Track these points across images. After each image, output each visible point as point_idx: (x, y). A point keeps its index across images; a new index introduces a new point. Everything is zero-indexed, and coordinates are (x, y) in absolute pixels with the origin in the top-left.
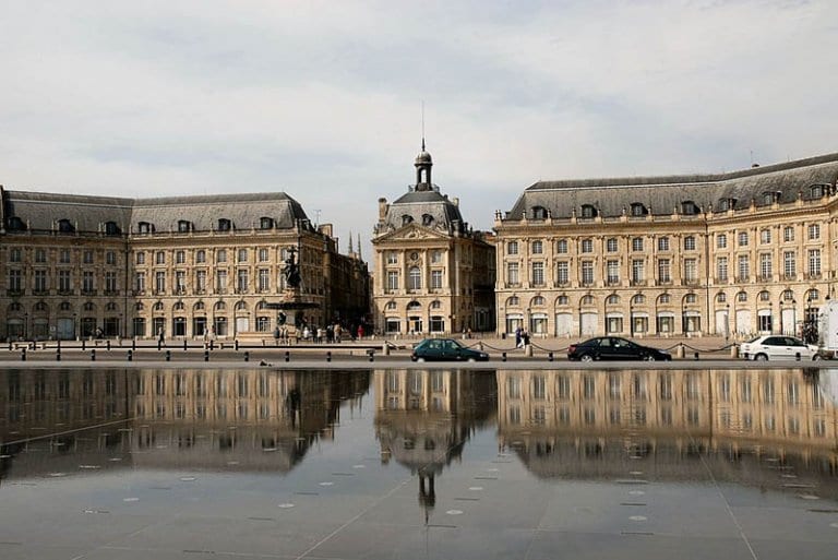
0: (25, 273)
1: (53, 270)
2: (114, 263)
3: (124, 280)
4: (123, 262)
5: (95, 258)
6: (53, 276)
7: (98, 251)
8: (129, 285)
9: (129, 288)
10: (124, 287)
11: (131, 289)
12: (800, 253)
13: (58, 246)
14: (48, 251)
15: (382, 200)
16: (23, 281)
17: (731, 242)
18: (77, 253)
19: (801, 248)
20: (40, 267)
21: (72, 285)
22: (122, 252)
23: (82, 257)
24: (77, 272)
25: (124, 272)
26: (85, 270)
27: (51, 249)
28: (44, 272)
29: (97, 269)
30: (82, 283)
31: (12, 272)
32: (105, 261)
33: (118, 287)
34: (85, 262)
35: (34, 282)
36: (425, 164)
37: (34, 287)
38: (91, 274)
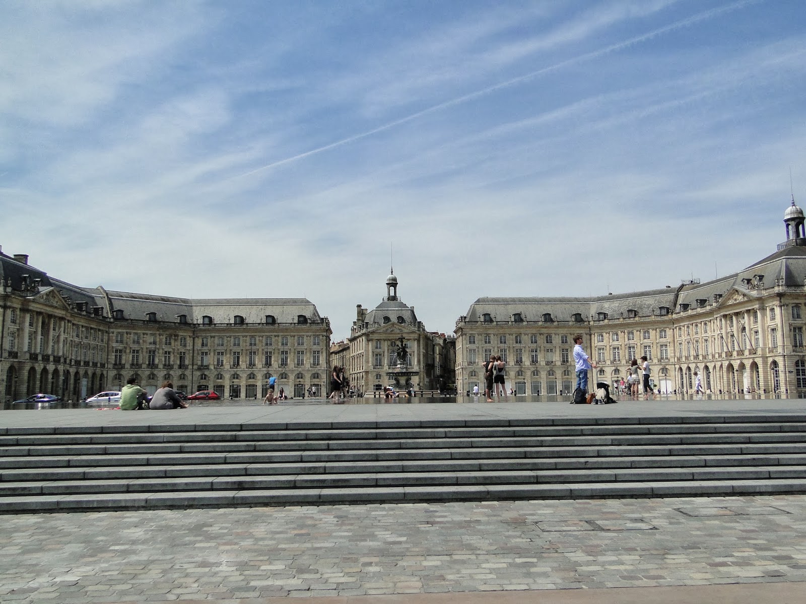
0: (125, 352)
1: (145, 350)
2: (185, 346)
3: (191, 358)
4: (191, 344)
5: (172, 342)
6: (144, 353)
7: (175, 336)
8: (195, 361)
9: (195, 363)
10: (191, 363)
11: (197, 364)
12: (655, 347)
13: (149, 332)
14: (142, 336)
15: (359, 306)
16: (124, 357)
17: (607, 339)
18: (161, 337)
19: (655, 344)
20: (135, 347)
21: (156, 361)
22: (190, 337)
23: (164, 340)
24: (161, 351)
25: (191, 352)
26: (166, 350)
27: (144, 334)
28: (138, 351)
29: (174, 349)
30: (163, 359)
31: (116, 351)
32: (179, 344)
33: (187, 362)
34: (166, 344)
35: (131, 359)
36: (393, 284)
37: (130, 362)
38: (169, 353)
